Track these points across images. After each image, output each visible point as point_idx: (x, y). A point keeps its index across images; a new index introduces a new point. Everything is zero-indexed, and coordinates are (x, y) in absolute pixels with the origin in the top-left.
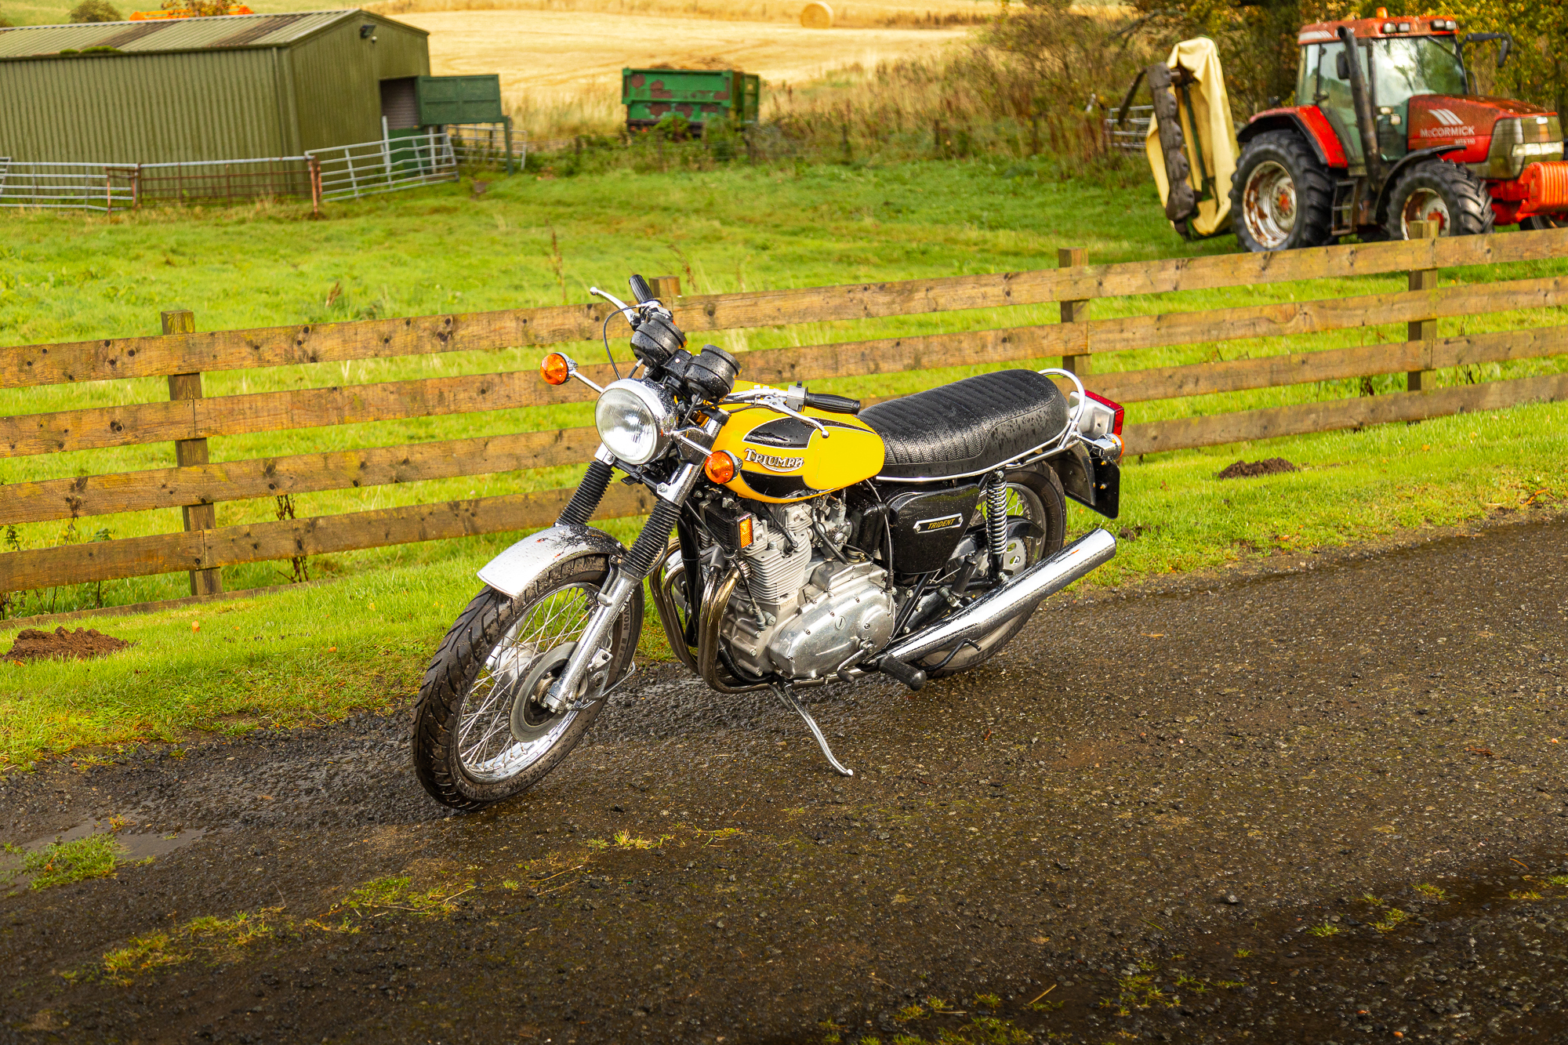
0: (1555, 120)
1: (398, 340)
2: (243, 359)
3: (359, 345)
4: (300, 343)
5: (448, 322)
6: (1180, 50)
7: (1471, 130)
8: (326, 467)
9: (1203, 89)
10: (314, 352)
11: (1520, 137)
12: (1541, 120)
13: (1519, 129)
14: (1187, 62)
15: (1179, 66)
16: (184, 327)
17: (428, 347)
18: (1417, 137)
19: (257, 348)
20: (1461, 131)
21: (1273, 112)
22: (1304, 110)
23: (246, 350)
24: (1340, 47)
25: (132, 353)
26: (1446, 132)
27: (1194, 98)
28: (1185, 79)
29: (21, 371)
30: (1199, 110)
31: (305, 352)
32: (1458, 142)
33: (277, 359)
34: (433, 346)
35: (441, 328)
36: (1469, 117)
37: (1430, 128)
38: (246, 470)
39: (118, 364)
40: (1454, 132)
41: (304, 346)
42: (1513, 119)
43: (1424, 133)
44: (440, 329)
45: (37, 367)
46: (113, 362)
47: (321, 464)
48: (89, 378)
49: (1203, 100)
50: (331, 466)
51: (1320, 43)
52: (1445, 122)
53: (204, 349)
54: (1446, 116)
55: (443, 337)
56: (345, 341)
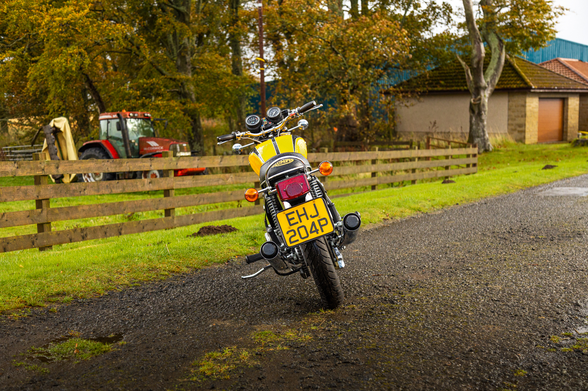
0: (188, 145)
6: (55, 121)
7: (162, 148)
9: (64, 135)
11: (179, 150)
12: (185, 145)
13: (178, 147)
14: (57, 125)
15: (54, 126)
18: (143, 150)
20: (159, 148)
21: (92, 142)
22: (103, 141)
24: (118, 120)
26: (153, 148)
27: (59, 137)
28: (57, 131)
30: (62, 142)
32: (157, 152)
36: (161, 144)
37: (147, 147)
40: (156, 148)
42: (176, 144)
43: (145, 149)
49: (63, 138)
51: (108, 119)
52: (152, 145)
54: (153, 143)
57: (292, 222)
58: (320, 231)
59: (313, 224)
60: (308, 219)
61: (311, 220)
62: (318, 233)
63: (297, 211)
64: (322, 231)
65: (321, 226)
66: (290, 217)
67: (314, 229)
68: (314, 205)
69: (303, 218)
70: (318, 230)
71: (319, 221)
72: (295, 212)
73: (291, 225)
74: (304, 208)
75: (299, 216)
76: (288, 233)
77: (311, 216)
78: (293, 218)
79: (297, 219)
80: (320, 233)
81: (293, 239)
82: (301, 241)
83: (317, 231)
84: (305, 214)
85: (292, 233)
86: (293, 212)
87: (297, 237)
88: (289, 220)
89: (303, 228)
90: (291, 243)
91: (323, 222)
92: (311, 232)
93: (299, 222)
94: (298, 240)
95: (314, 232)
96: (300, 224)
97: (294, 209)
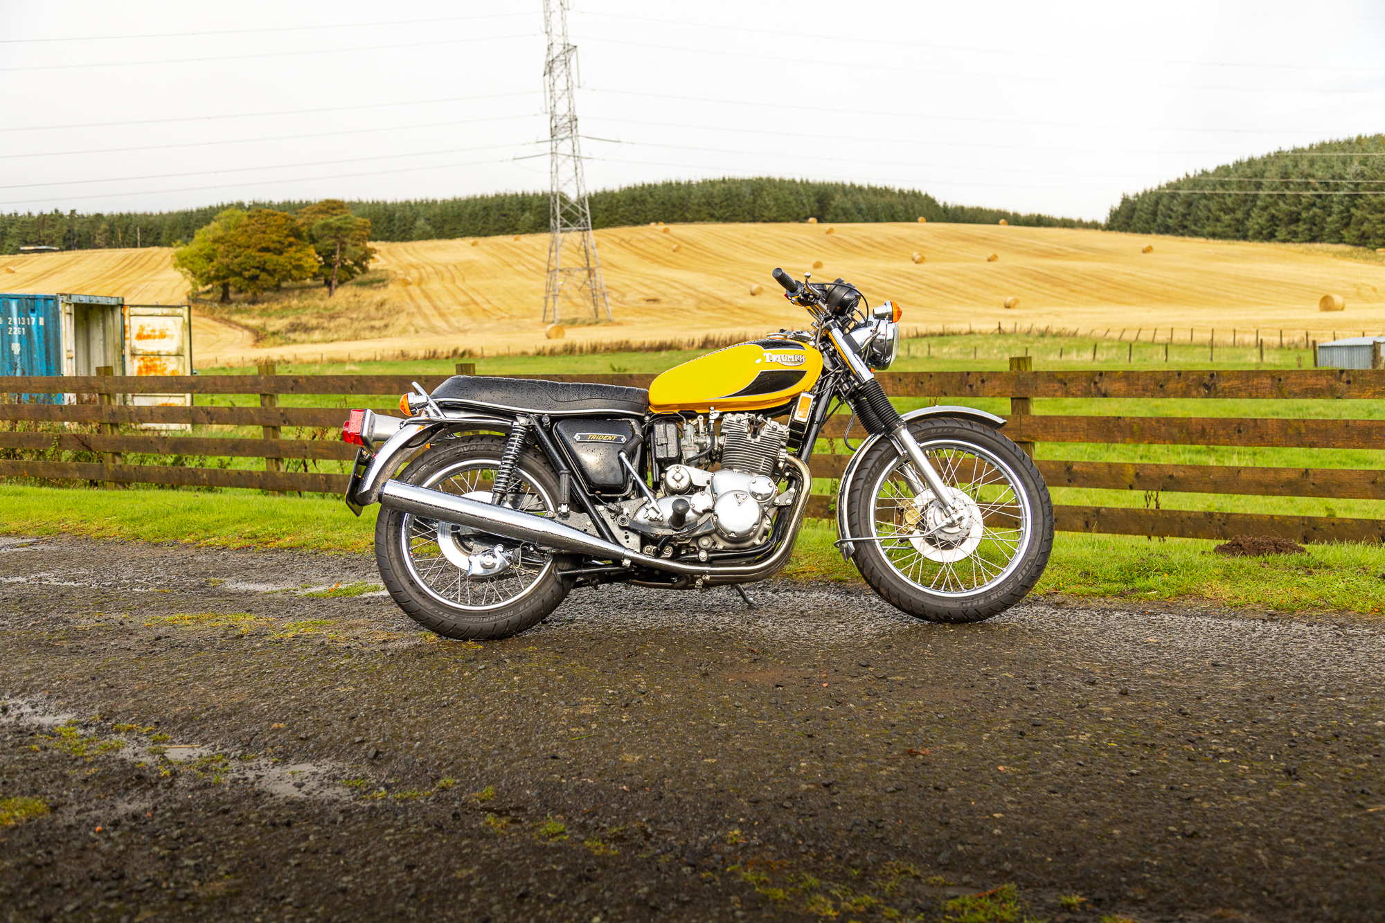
1: (1170, 386)
2: (1055, 391)
3: (1140, 388)
4: (1096, 383)
5: (1212, 376)
8: (1110, 473)
10: (1106, 391)
16: (1019, 367)
17: (1195, 393)
19: (1065, 384)
23: (1057, 386)
25: (983, 381)
29: (917, 387)
31: (1099, 390)
33: (1079, 393)
34: (1199, 392)
35: (1207, 379)
38: (1053, 467)
39: (974, 387)
41: (1099, 385)
44: (1206, 381)
45: (926, 385)
46: (971, 386)
47: (1106, 470)
48: (956, 395)
50: (1114, 472)
53: (1030, 382)
55: (1206, 386)
56: (1129, 385)
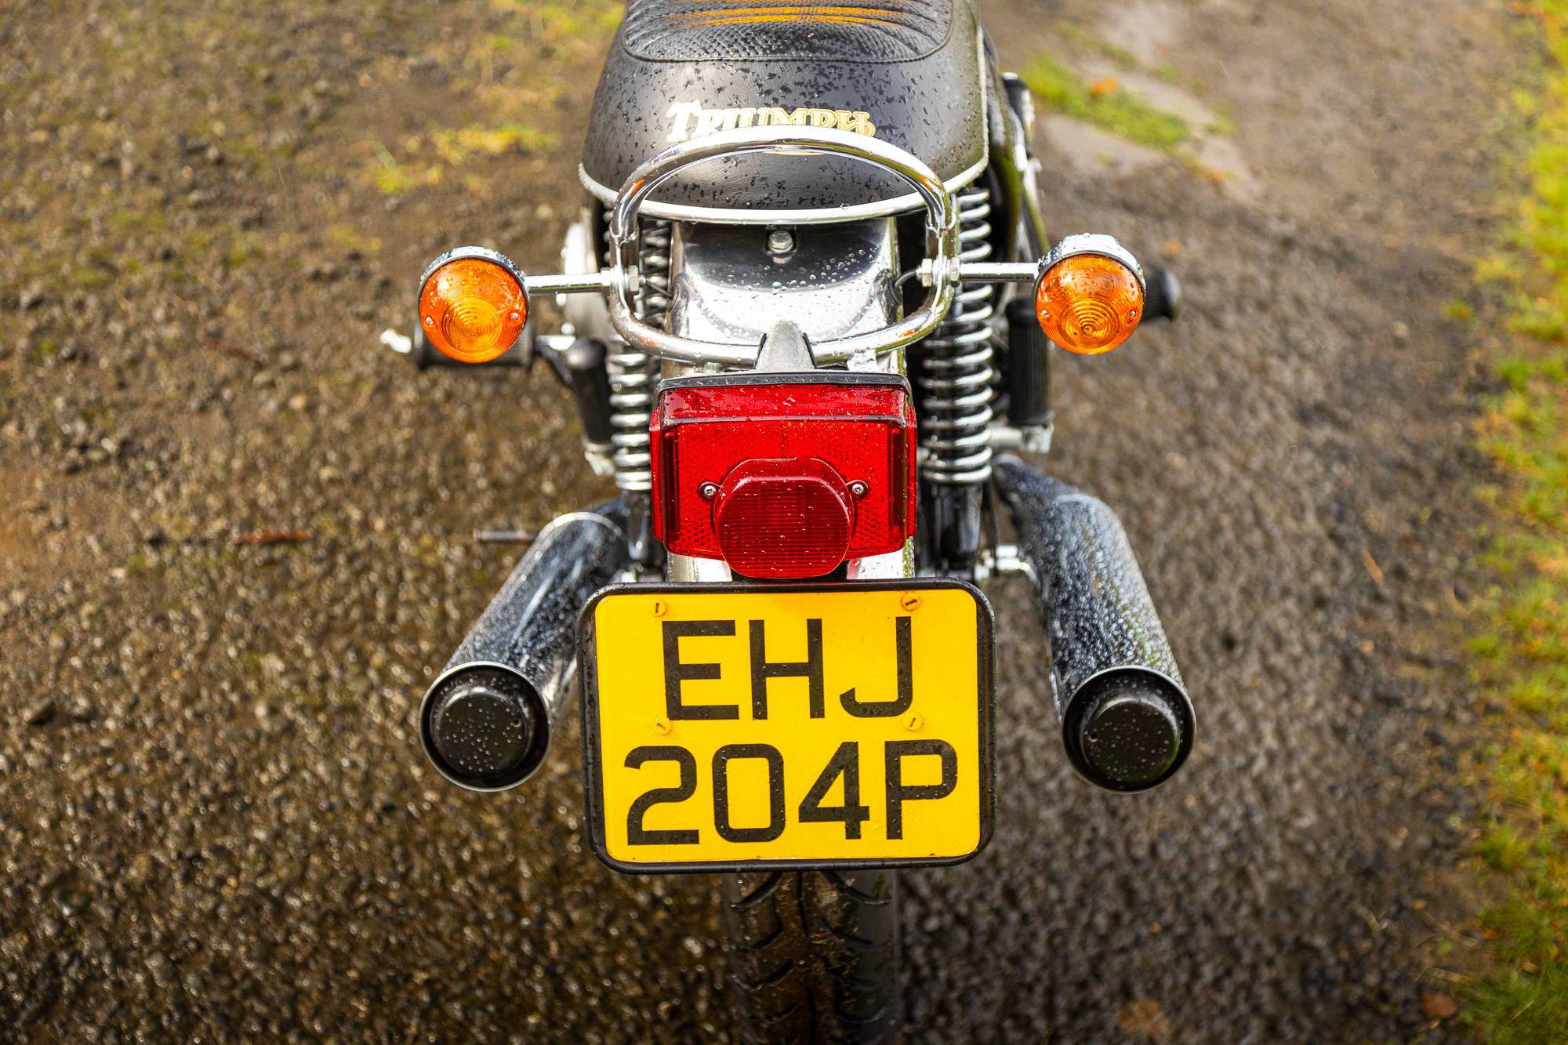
57: (693, 692)
58: (875, 826)
59: (846, 759)
60: (817, 709)
61: (840, 726)
62: (853, 833)
63: (757, 629)
64: (894, 830)
65: (897, 793)
66: (692, 650)
67: (835, 797)
68: (903, 627)
69: (788, 693)
70: (864, 813)
71: (895, 751)
72: (743, 631)
73: (677, 711)
74: (815, 628)
75: (762, 671)
76: (635, 759)
77: (848, 701)
78: (711, 671)
79: (734, 687)
80: (873, 843)
81: (657, 818)
82: (713, 849)
83: (853, 816)
84: (812, 669)
85: (668, 774)
86: (726, 628)
87: (696, 812)
88: (676, 672)
89: (762, 764)
90: (637, 835)
91: (920, 770)
92: (811, 812)
93: (746, 708)
94: (690, 837)
95: (831, 815)
96: (745, 730)
97: (743, 608)
